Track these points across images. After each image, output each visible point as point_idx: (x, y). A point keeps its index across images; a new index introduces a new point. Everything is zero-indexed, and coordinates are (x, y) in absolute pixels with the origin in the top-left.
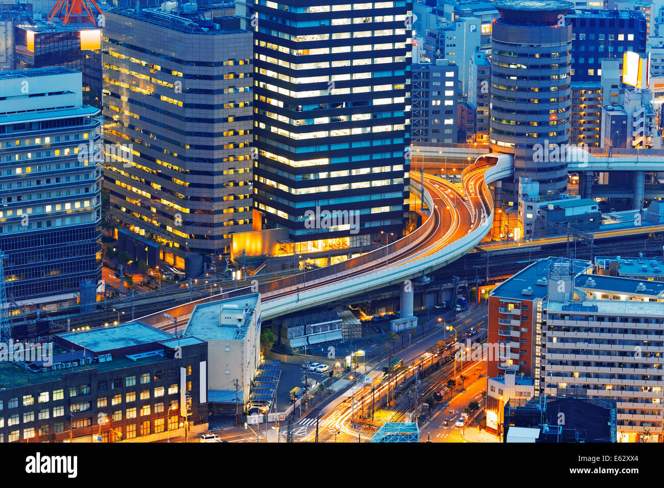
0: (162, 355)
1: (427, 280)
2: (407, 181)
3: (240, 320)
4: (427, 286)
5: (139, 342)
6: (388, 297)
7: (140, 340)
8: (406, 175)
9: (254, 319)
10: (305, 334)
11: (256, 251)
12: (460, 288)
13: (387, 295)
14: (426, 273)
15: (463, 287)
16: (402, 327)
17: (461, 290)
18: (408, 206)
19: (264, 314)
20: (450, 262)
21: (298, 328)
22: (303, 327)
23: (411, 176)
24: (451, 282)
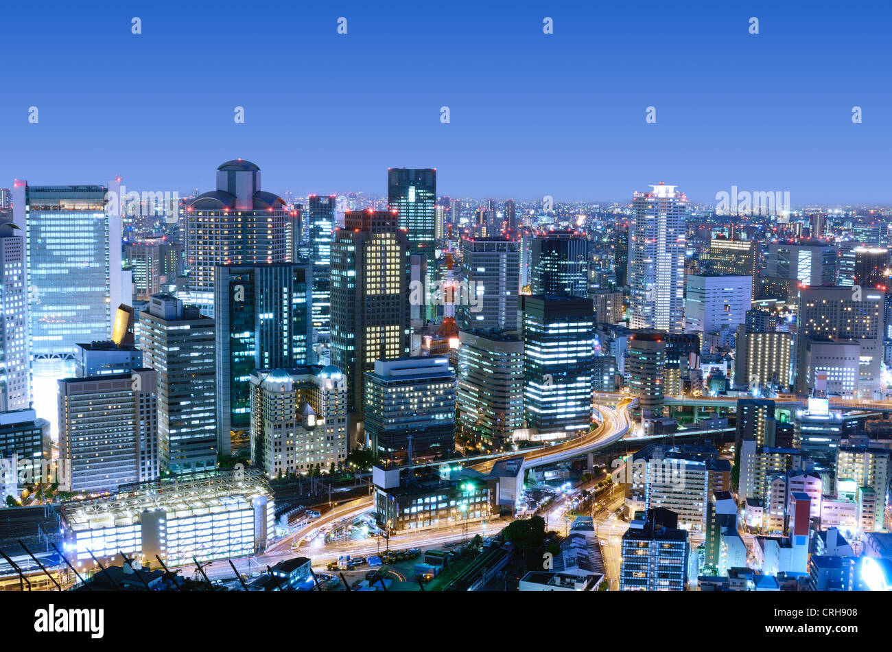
1: (599, 453)
2: (591, 408)
3: (515, 468)
4: (599, 456)
9: (521, 468)
11: (524, 438)
13: (581, 459)
14: (599, 449)
15: (616, 456)
18: (592, 419)
19: (526, 466)
20: (608, 445)
22: (542, 472)
23: (594, 406)
24: (610, 454)
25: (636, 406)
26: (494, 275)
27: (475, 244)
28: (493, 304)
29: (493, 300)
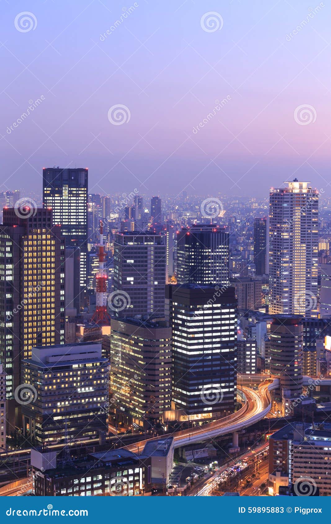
0: (132, 463)
1: (244, 432)
2: (236, 390)
3: (165, 448)
4: (244, 434)
5: (123, 457)
6: (228, 438)
7: (123, 456)
8: (235, 387)
9: (171, 448)
10: (193, 454)
11: (173, 419)
12: (258, 435)
13: (227, 438)
14: (243, 428)
15: (259, 435)
16: (233, 451)
17: (258, 436)
18: (236, 400)
19: (175, 445)
20: (253, 424)
21: (190, 451)
22: (192, 451)
23: (238, 388)
24: (254, 432)
25: (277, 386)
26: (142, 266)
27: (125, 237)
28: (142, 294)
29: (142, 289)
